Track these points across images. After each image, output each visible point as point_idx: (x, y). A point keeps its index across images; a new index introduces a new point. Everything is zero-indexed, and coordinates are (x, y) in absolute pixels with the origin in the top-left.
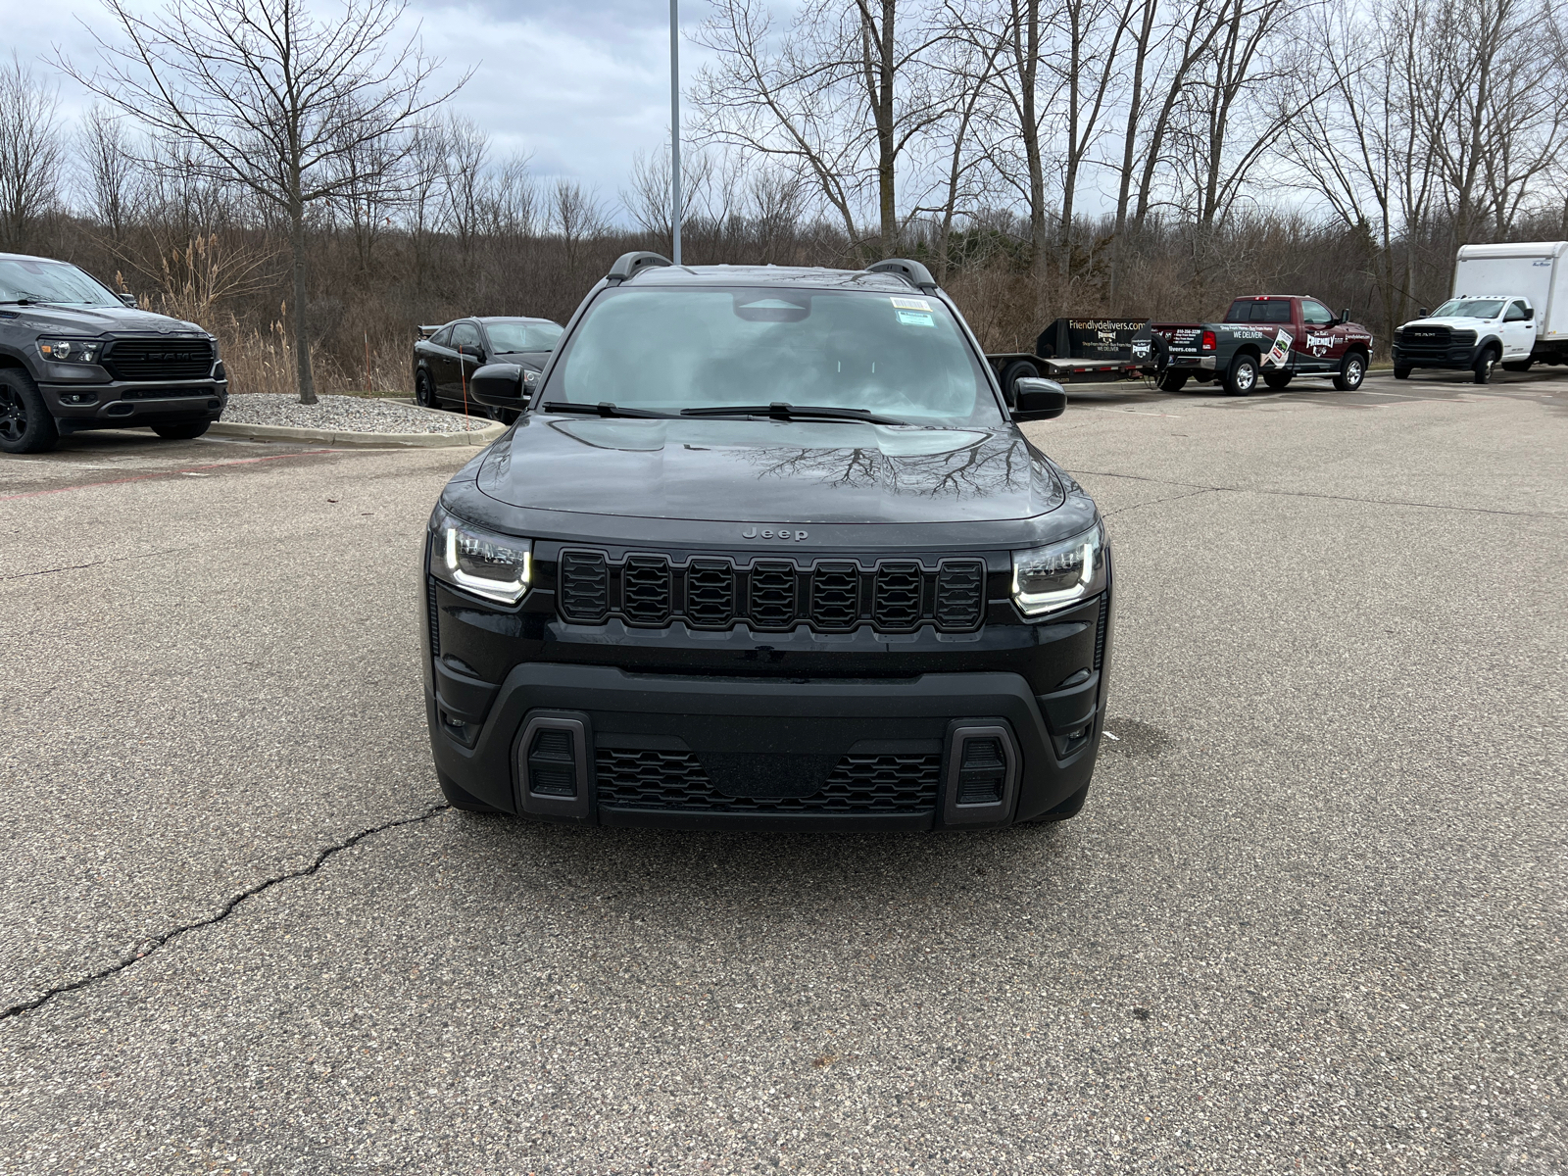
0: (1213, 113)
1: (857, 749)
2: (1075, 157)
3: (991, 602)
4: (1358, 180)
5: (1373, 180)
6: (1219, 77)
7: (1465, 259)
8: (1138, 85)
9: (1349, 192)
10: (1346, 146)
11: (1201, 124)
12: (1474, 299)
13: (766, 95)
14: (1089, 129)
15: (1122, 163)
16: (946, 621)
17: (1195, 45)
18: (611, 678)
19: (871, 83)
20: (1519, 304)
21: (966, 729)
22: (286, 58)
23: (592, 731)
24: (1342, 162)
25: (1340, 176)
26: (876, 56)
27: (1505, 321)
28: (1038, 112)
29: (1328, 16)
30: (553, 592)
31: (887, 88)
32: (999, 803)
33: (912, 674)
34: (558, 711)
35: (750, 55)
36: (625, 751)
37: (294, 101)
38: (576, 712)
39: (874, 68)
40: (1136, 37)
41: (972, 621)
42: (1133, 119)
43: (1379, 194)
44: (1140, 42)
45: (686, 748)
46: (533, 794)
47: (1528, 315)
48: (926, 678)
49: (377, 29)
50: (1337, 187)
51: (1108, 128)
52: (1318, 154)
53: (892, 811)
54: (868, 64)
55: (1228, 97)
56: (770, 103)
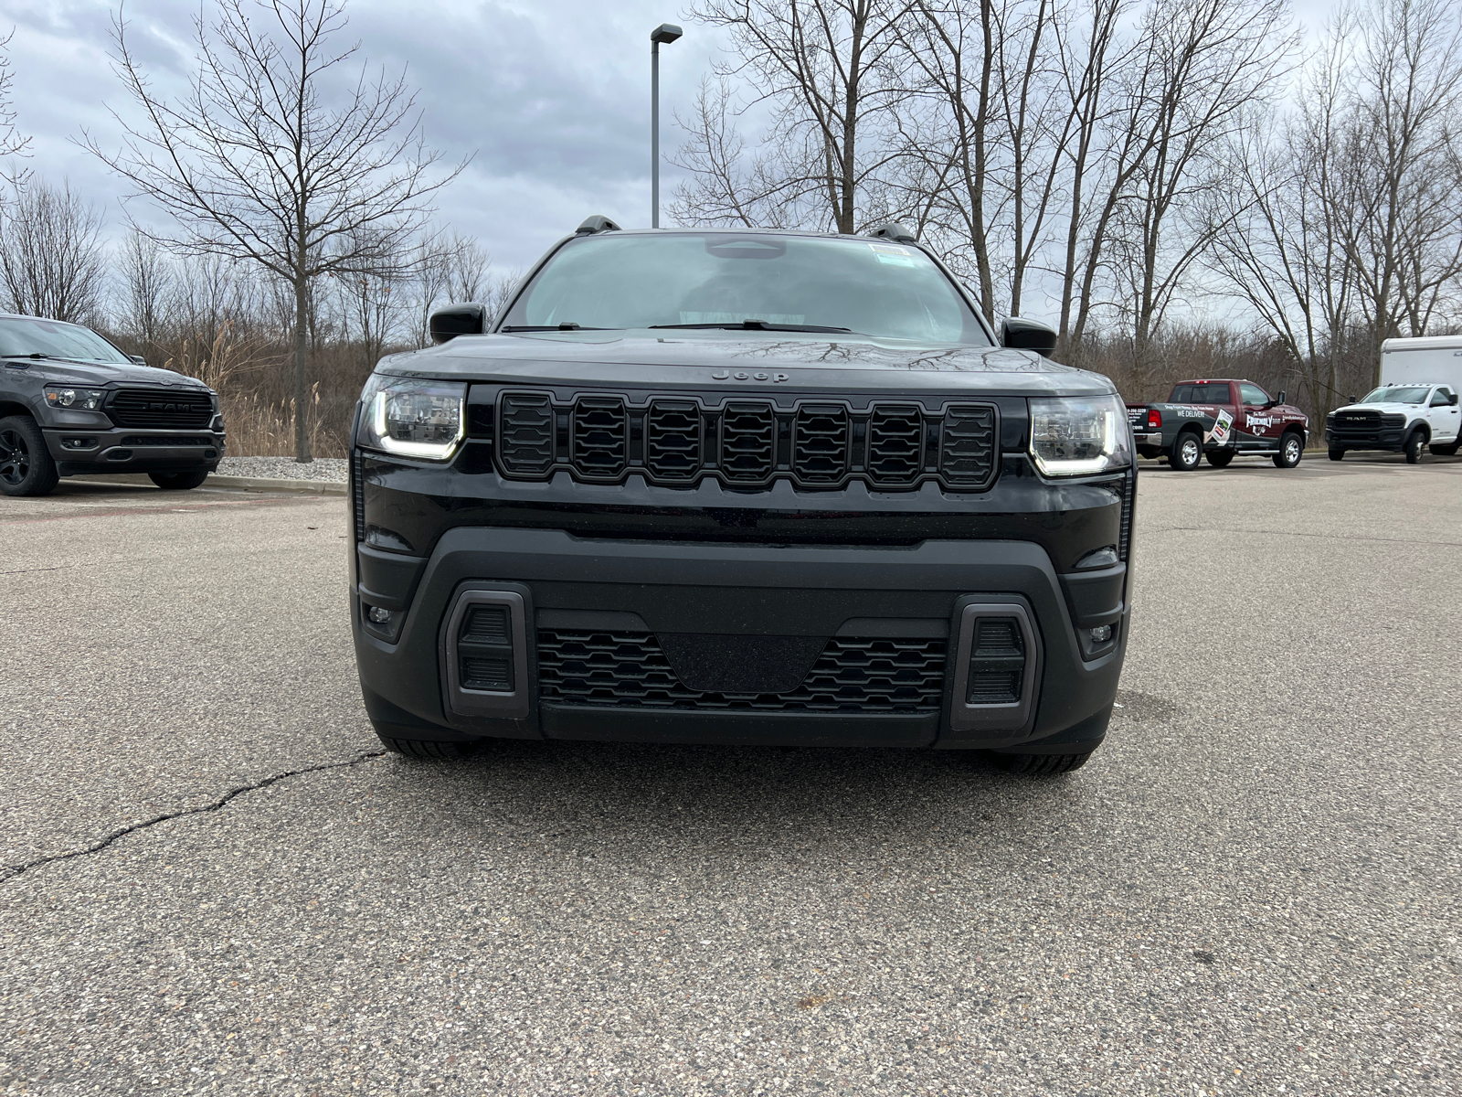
0: (1146, 225)
1: (845, 631)
2: (1020, 264)
3: (1005, 455)
4: (1280, 287)
5: (1295, 287)
6: (1151, 194)
7: (1388, 352)
8: (1077, 200)
9: (1273, 298)
10: (1269, 258)
11: (1136, 235)
12: (1400, 386)
13: (738, 208)
14: (1033, 238)
15: (1064, 268)
16: (953, 477)
17: (1126, 166)
18: (556, 543)
19: (833, 196)
20: (1443, 391)
21: (978, 607)
22: (298, 147)
23: (535, 607)
24: (1265, 272)
25: (1265, 285)
26: (838, 172)
27: (1431, 406)
28: (986, 223)
29: (1246, 145)
30: (490, 442)
31: (848, 200)
32: (1016, 704)
33: (912, 541)
34: (493, 582)
35: (724, 175)
36: (572, 633)
37: (303, 185)
38: (515, 583)
39: (836, 182)
40: (1074, 159)
41: (983, 478)
42: (1073, 229)
43: (1301, 301)
44: (1077, 162)
45: (644, 628)
46: (463, 690)
47: (1453, 400)
48: (929, 546)
49: (383, 124)
50: (1262, 294)
51: (1050, 237)
52: (1243, 265)
53: (889, 711)
54: (831, 179)
55: (1160, 212)
56: (742, 217)
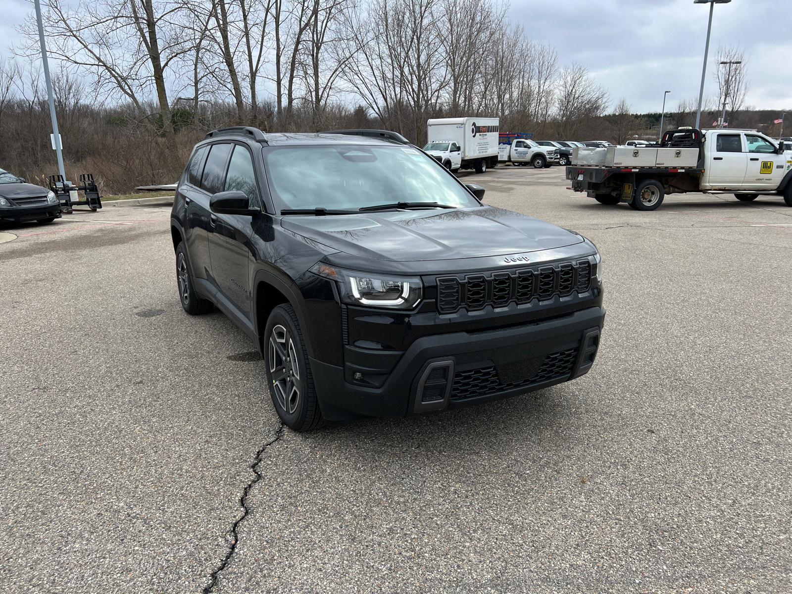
0: (313, 55)
1: (553, 351)
2: (253, 75)
4: (375, 90)
5: (380, 89)
6: (313, 39)
7: (430, 125)
8: (278, 40)
9: (372, 95)
10: (366, 72)
11: (309, 61)
12: (437, 142)
14: (259, 60)
15: (276, 78)
16: (580, 288)
17: (303, 24)
18: (462, 338)
19: (141, 30)
20: (454, 144)
23: (457, 363)
24: (367, 81)
25: (367, 87)
26: (142, 13)
27: (451, 152)
28: (232, 50)
29: (350, 14)
30: (434, 300)
31: (152, 33)
34: (442, 358)
35: (57, 8)
36: (466, 372)
38: (450, 357)
39: (141, 20)
40: (274, 16)
42: (278, 57)
43: (383, 96)
44: (275, 18)
45: (492, 365)
46: (422, 403)
47: (458, 149)
50: (366, 92)
51: (266, 60)
52: (356, 77)
54: (137, 18)
55: (318, 48)
56: (75, 36)
